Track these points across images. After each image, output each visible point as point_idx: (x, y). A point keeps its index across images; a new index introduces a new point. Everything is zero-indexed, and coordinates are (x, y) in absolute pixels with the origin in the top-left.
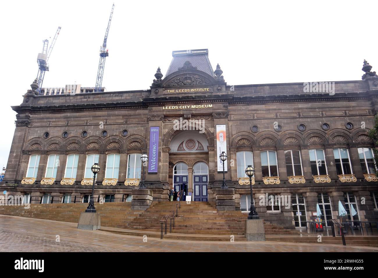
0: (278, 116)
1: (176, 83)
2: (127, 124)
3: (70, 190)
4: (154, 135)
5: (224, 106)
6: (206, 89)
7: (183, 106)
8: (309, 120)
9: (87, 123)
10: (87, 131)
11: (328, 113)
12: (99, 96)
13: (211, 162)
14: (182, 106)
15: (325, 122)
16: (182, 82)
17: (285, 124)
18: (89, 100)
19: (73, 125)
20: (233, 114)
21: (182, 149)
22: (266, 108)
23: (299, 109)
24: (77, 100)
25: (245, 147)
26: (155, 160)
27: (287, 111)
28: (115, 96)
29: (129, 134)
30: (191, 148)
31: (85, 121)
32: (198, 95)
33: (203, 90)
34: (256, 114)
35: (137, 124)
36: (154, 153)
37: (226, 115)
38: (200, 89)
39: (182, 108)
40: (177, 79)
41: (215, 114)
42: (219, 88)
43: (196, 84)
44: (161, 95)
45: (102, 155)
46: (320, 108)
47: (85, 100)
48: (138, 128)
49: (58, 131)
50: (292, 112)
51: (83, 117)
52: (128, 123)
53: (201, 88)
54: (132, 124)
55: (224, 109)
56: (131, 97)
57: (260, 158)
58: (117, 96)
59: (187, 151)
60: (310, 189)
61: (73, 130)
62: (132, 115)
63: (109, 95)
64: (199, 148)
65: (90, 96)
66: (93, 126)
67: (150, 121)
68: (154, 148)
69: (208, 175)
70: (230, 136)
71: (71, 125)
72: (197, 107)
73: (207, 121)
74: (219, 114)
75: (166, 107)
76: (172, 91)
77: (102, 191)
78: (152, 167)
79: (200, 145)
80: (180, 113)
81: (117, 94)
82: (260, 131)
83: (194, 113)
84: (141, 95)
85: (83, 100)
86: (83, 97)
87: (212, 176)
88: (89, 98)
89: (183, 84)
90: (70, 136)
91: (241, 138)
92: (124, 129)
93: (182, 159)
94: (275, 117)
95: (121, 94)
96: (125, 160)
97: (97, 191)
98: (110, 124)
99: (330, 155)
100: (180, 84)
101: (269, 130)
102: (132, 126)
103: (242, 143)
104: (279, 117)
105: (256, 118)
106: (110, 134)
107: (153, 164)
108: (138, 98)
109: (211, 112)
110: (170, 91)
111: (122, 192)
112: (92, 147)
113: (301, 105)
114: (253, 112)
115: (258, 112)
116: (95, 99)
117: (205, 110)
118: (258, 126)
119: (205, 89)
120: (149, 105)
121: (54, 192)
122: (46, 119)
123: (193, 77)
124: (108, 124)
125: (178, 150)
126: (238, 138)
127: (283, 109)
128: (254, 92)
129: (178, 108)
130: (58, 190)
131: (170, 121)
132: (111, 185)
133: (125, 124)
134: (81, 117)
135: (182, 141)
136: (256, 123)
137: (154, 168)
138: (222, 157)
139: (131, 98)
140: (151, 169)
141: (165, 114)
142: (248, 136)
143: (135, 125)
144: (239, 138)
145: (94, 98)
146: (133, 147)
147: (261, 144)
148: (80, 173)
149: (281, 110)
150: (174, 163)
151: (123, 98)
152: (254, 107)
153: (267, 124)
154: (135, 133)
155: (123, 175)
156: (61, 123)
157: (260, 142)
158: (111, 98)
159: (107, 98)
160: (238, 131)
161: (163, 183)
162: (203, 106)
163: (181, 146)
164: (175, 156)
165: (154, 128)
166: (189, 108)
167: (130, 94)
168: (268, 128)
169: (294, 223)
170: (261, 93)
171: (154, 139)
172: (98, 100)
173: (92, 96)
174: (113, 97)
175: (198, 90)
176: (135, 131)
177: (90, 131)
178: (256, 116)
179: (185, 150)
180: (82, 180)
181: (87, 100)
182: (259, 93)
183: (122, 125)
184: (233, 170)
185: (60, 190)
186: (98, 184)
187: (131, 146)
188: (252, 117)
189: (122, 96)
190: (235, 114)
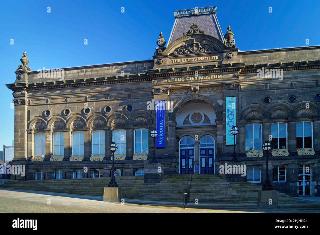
0: (294, 85)
2: (130, 99)
3: (79, 166)
10: (89, 108)
12: (98, 69)
13: (219, 135)
14: (189, 78)
16: (188, 50)
17: (300, 94)
18: (87, 73)
19: (74, 102)
21: (188, 122)
24: (75, 75)
25: (254, 119)
26: (162, 136)
27: (304, 80)
28: (115, 69)
29: (133, 109)
30: (198, 121)
31: (85, 97)
33: (212, 58)
34: (269, 84)
35: (141, 98)
38: (208, 58)
39: (189, 80)
40: (183, 46)
41: (225, 85)
42: (230, 55)
44: (166, 66)
45: (107, 132)
47: (83, 74)
48: (143, 103)
49: (59, 108)
50: (309, 80)
51: (83, 93)
52: (132, 98)
53: (209, 56)
54: (136, 98)
55: (234, 80)
56: (133, 68)
57: (270, 130)
59: (193, 124)
61: (74, 108)
62: (135, 89)
63: (108, 67)
64: (205, 122)
65: (87, 69)
66: (94, 103)
67: (155, 95)
68: (160, 124)
69: (214, 148)
70: (240, 108)
71: (72, 102)
72: (205, 78)
73: (215, 93)
74: (229, 85)
75: (172, 79)
76: (177, 61)
77: (111, 166)
78: (159, 142)
79: (207, 119)
80: (186, 86)
81: (117, 67)
82: (272, 103)
83: (202, 85)
84: (143, 66)
85: (80, 74)
86: (79, 70)
87: (220, 149)
88: (87, 71)
89: (188, 52)
90: (72, 113)
91: (251, 110)
92: (128, 104)
93: (188, 133)
94: (290, 87)
95: (121, 66)
96: (131, 136)
97: (107, 166)
98: (112, 99)
100: (186, 52)
101: (282, 101)
102: (136, 101)
103: (252, 116)
104: (295, 87)
105: (268, 88)
106: (114, 110)
107: (161, 140)
108: (140, 70)
109: (221, 83)
112: (96, 124)
114: (266, 82)
115: (271, 81)
116: (93, 73)
117: (214, 81)
118: (270, 97)
119: (214, 57)
120: (154, 77)
121: (65, 168)
122: (44, 96)
125: (184, 124)
126: (247, 111)
127: (300, 78)
128: (269, 59)
129: (184, 80)
130: (68, 166)
131: (176, 94)
132: (120, 160)
133: (128, 99)
134: (81, 93)
135: (188, 115)
136: (268, 93)
137: (162, 143)
138: (233, 132)
139: (133, 70)
140: (159, 144)
141: (170, 87)
142: (259, 107)
143: (139, 100)
144: (249, 110)
145: (92, 71)
146: (138, 122)
147: (272, 116)
148: (87, 150)
149: (298, 78)
150: (180, 137)
153: (281, 94)
154: (139, 108)
155: (131, 150)
156: (60, 101)
157: (271, 114)
158: (110, 71)
159: (106, 71)
160: (248, 103)
161: (171, 157)
162: (211, 77)
163: (187, 120)
164: (180, 130)
167: (130, 65)
168: (281, 99)
169: (298, 192)
170: (276, 60)
171: (161, 114)
172: (97, 74)
173: (89, 70)
174: (113, 69)
175: (207, 58)
176: (139, 106)
177: (92, 107)
178: (268, 86)
179: (191, 124)
180: (90, 156)
181: (85, 74)
182: (274, 60)
183: (126, 100)
184: (242, 143)
185: (70, 166)
186: (107, 160)
187: (137, 121)
188: (265, 87)
189: (122, 68)
190: (246, 84)
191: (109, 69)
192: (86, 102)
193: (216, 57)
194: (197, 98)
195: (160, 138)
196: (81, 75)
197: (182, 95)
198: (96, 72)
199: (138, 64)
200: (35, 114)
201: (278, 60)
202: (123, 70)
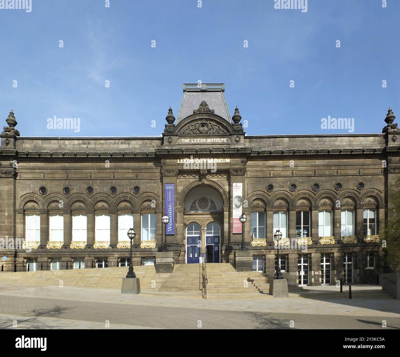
0: (294, 174)
1: (191, 130)
2: (138, 179)
3: (82, 255)
4: (170, 194)
5: (242, 162)
8: (323, 179)
9: (91, 177)
10: (93, 187)
11: (343, 172)
12: (102, 141)
15: (338, 182)
16: (198, 130)
17: (300, 183)
18: (90, 146)
19: (75, 179)
20: (250, 170)
22: (283, 164)
23: (315, 166)
24: (75, 146)
25: (259, 207)
26: (171, 221)
27: (303, 168)
28: (121, 144)
29: (141, 191)
30: (204, 207)
31: (88, 174)
32: (215, 146)
33: (220, 141)
34: (272, 171)
35: (149, 179)
36: (170, 213)
37: (243, 172)
38: (217, 140)
40: (192, 125)
41: (232, 170)
42: (237, 139)
43: (213, 133)
44: (175, 145)
45: (113, 215)
46: (336, 166)
47: (85, 146)
48: (151, 184)
49: (57, 185)
50: (308, 169)
51: (85, 169)
52: (140, 178)
53: (218, 138)
54: (144, 179)
55: (242, 165)
56: (141, 145)
57: (273, 219)
58: (124, 143)
59: (200, 210)
60: (316, 250)
61: (76, 185)
62: (143, 169)
64: (211, 208)
66: (98, 181)
67: (164, 176)
68: (170, 208)
70: (246, 195)
71: (72, 179)
73: (223, 178)
74: (236, 170)
76: (187, 141)
77: (117, 254)
78: (168, 228)
79: (213, 205)
81: (123, 141)
82: (275, 191)
84: (151, 144)
85: (82, 146)
87: (227, 237)
88: (89, 144)
89: (198, 132)
90: (73, 192)
91: (256, 198)
92: (135, 185)
93: (194, 220)
94: (291, 175)
95: (128, 141)
96: (138, 221)
97: (112, 255)
99: (337, 217)
100: (196, 132)
101: (284, 189)
102: (144, 182)
103: (256, 203)
104: (295, 176)
105: (272, 175)
106: (120, 191)
107: (170, 226)
108: (148, 147)
109: (229, 168)
110: (185, 141)
111: (138, 255)
112: (100, 206)
113: (318, 162)
114: (270, 169)
115: (275, 168)
116: (97, 146)
117: (222, 165)
118: (274, 185)
119: (222, 140)
120: (163, 157)
121: (64, 257)
122: (38, 169)
123: (210, 123)
124: (117, 178)
125: (191, 209)
126: (252, 198)
127: (300, 166)
128: (273, 146)
130: (69, 255)
131: (185, 177)
132: (127, 248)
133: (136, 179)
134: (83, 169)
135: (195, 200)
136: (272, 181)
137: (171, 230)
139: (140, 147)
140: (168, 231)
141: (180, 169)
142: (263, 195)
143: (147, 181)
144: (254, 198)
145: (96, 144)
147: (274, 205)
148: (91, 236)
149: (298, 167)
150: (187, 224)
152: (271, 163)
153: (283, 182)
154: (147, 190)
155: (138, 238)
156: (57, 176)
157: (273, 203)
158: (116, 146)
159: (112, 146)
160: (253, 190)
161: (180, 246)
163: (194, 205)
164: (187, 216)
165: (168, 185)
167: (138, 141)
168: (283, 187)
169: (298, 281)
170: (279, 147)
171: (170, 197)
172: (102, 148)
173: (92, 142)
174: (119, 144)
175: (215, 140)
176: (147, 188)
177: (95, 187)
178: (272, 173)
179: (198, 209)
180: (94, 243)
181: (88, 147)
182: (278, 147)
183: (133, 180)
184: (247, 231)
185: (71, 255)
186: (112, 248)
187: (145, 205)
188: (268, 174)
189: (129, 144)
190: (252, 170)
191: (115, 143)
192: (89, 180)
193: (225, 140)
194: (205, 183)
195: (169, 224)
196: (83, 148)
197: (191, 178)
198: (100, 146)
199: (146, 140)
200: (27, 190)
201: (281, 147)
202: (130, 145)
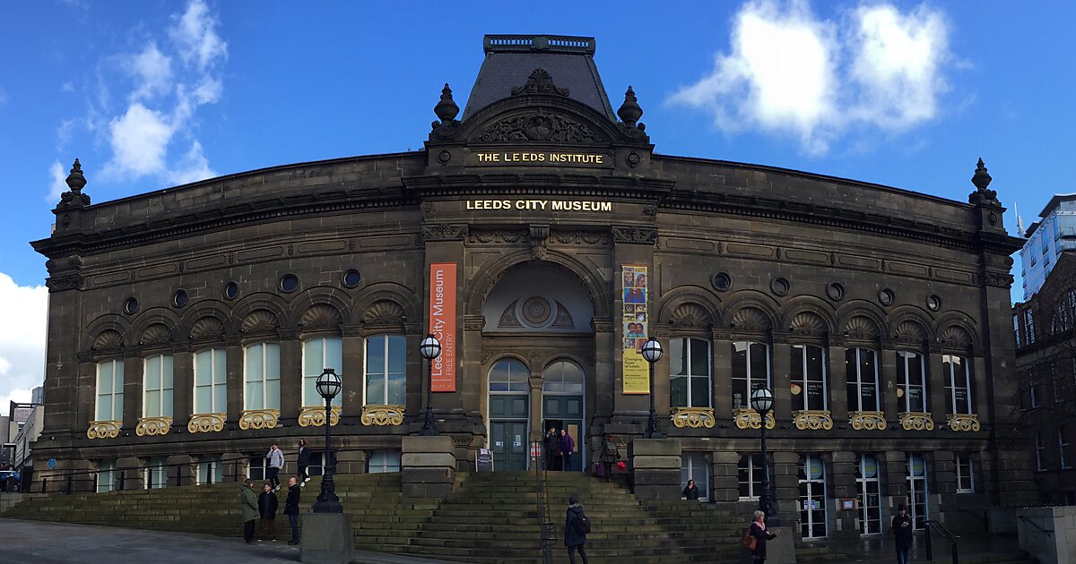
1: (503, 133)
2: (353, 253)
5: (646, 212)
6: (594, 158)
7: (528, 202)
8: (853, 274)
9: (231, 260)
10: (237, 283)
11: (896, 266)
12: (258, 179)
13: (601, 362)
14: (523, 202)
15: (887, 286)
16: (523, 132)
20: (667, 234)
22: (754, 230)
23: (833, 244)
24: (198, 201)
25: (692, 326)
27: (805, 245)
28: (311, 176)
29: (363, 280)
31: (225, 255)
32: (570, 171)
33: (586, 159)
34: (727, 243)
35: (386, 251)
37: (648, 235)
38: (577, 157)
39: (523, 207)
40: (507, 122)
41: (619, 229)
42: (633, 158)
43: (566, 140)
44: (459, 167)
45: (288, 345)
46: (879, 250)
47: (218, 196)
48: (391, 263)
50: (816, 249)
52: (359, 250)
53: (579, 153)
55: (645, 219)
58: (318, 175)
62: (369, 227)
63: (291, 174)
65: (227, 184)
66: (250, 267)
67: (428, 241)
69: (582, 396)
72: (568, 206)
73: (592, 248)
74: (630, 231)
75: (476, 202)
76: (490, 158)
80: (516, 222)
81: (317, 170)
82: (735, 290)
83: (559, 223)
84: (392, 168)
85: (212, 197)
86: (209, 188)
91: (684, 302)
92: (347, 267)
94: (774, 257)
95: (329, 169)
96: (355, 353)
98: (302, 255)
99: (889, 366)
100: (517, 137)
101: (758, 288)
102: (371, 259)
103: (685, 315)
104: (786, 259)
105: (725, 252)
106: (307, 284)
108: (384, 177)
109: (609, 224)
110: (486, 157)
112: (256, 324)
113: (839, 236)
114: (721, 236)
116: (246, 190)
117: (592, 217)
118: (731, 274)
119: (590, 158)
120: (425, 196)
123: (556, 118)
124: (298, 255)
126: (674, 302)
128: (727, 184)
129: (510, 207)
130: (185, 447)
131: (486, 242)
133: (349, 253)
134: (215, 246)
136: (726, 265)
139: (360, 178)
141: (471, 222)
142: (702, 296)
143: (380, 254)
144: (678, 302)
145: (243, 186)
146: (377, 316)
148: (233, 399)
149: (792, 240)
151: (335, 179)
153: (754, 272)
154: (381, 277)
155: (354, 396)
157: (731, 318)
158: (297, 182)
159: (283, 184)
160: (677, 283)
162: (584, 206)
166: (543, 208)
167: (355, 165)
168: (754, 282)
172: (257, 192)
174: (305, 177)
175: (572, 157)
176: (381, 272)
177: (243, 280)
178: (726, 248)
180: (240, 416)
183: (342, 257)
186: (286, 425)
187: (373, 313)
188: (716, 248)
189: (330, 174)
190: (673, 235)
191: (295, 177)
192: (225, 268)
193: (597, 159)
194: (543, 258)
196: (214, 200)
197: (501, 246)
198: (253, 189)
199: (379, 162)
202: (333, 177)
